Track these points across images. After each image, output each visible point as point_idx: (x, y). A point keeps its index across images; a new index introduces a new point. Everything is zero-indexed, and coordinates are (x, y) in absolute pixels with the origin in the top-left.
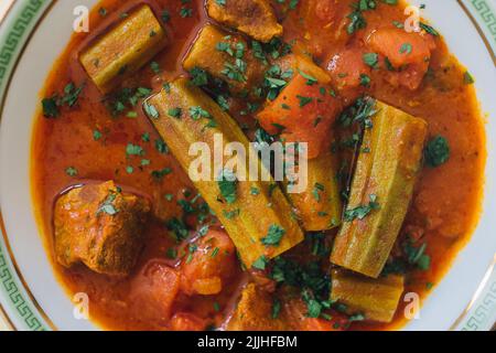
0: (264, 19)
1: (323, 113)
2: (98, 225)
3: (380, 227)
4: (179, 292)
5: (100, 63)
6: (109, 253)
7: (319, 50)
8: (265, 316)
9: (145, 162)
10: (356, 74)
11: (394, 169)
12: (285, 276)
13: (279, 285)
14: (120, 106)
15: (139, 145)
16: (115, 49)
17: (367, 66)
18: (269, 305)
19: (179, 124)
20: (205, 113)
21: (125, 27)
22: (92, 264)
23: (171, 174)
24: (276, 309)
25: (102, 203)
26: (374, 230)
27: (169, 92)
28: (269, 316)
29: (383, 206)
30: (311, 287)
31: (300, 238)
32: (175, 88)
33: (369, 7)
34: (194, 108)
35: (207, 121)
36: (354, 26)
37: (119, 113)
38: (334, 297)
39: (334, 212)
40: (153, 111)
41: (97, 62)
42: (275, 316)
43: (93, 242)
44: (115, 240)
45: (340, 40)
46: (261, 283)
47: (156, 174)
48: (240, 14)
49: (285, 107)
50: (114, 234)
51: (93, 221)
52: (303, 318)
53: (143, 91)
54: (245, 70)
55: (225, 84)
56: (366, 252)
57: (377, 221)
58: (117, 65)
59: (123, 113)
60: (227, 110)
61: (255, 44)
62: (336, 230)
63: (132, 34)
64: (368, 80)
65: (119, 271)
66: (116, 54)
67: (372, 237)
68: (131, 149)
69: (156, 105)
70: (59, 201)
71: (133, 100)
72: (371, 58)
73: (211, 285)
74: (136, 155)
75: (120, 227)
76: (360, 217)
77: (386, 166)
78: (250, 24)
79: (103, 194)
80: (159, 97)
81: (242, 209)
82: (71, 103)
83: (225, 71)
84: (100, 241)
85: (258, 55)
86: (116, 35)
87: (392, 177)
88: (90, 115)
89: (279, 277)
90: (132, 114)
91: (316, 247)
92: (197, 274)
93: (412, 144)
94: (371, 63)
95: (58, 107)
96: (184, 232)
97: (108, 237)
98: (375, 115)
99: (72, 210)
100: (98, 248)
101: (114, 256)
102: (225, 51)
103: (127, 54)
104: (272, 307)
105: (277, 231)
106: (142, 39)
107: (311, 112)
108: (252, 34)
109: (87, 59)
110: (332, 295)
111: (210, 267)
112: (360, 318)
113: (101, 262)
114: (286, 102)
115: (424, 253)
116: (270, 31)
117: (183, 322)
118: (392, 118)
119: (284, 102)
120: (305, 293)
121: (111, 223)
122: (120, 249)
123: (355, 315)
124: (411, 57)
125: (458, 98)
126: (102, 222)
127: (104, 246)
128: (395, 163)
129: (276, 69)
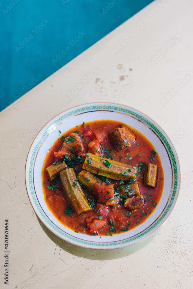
0: (130, 204)
1: (102, 194)
2: (125, 137)
3: (69, 182)
4: (96, 139)
5: (153, 168)
6: (118, 133)
7: (113, 210)
8: (75, 147)
9: (126, 158)
10: (101, 211)
11: (77, 197)
12: (78, 159)
13: (77, 156)
14: (141, 164)
15: (130, 160)
16: (153, 173)
17: (100, 215)
18: (76, 151)
19: (127, 169)
20: (125, 175)
21: (155, 179)
22: (119, 128)
23: (119, 160)
24: (73, 151)
25: (128, 142)
26: (70, 181)
27: (135, 174)
28: (74, 148)
29: (72, 187)
30: (70, 161)
31: (83, 167)
32: (134, 175)
33: (111, 228)
34: (128, 174)
35: (123, 173)
36: (110, 221)
37: (140, 163)
38: (64, 163)
39: (80, 179)
40: (134, 167)
41: (153, 167)
42: (73, 149)
43: (122, 133)
44: (119, 136)
45: (111, 216)
46: (81, 154)
47: (122, 158)
48: (136, 200)
49: (111, 188)
50: (120, 137)
51: (126, 137)
52: (67, 153)
53: (140, 171)
54: (125, 190)
55: (126, 185)
56: (68, 175)
57: (71, 183)
58: (149, 170)
59: (139, 164)
60: (120, 181)
61: (127, 197)
62: (77, 176)
63: (152, 178)
64: (97, 212)
65: (112, 132)
66: (151, 172)
67: (69, 179)
68: (131, 158)
69: (135, 169)
70: (135, 136)
71: (140, 168)
72: (101, 218)
73: (92, 144)
74: (129, 158)
75: (120, 140)
76: (75, 181)
77: (79, 196)
78: (132, 200)
79: (129, 143)
80: (136, 171)
81: (101, 162)
82: (151, 157)
83: (128, 187)
84: (121, 134)
85: (125, 196)
86: (155, 176)
87: (76, 195)
88: (145, 158)
89: (79, 157)
90: (137, 165)
91: (76, 170)
92: (96, 144)
93: (77, 205)
94: (100, 216)
95: (153, 154)
96: (105, 151)
97: (121, 136)
98: (90, 206)
99: (131, 136)
100: (121, 132)
101: (116, 133)
102: (132, 190)
103: (150, 174)
104: (74, 151)
105: (90, 163)
106: (150, 179)
107: (105, 192)
108: (130, 199)
109: (156, 167)
110: (65, 163)
111: (95, 148)
112: (54, 163)
113: (118, 130)
114: (111, 190)
115: (51, 189)
116: (127, 202)
117: (90, 134)
118: (86, 207)
119: (112, 189)
120: (70, 159)
121: (123, 139)
122: (116, 136)
123: (56, 163)
124: (94, 223)
125: (74, 227)
126: (125, 138)
127: (120, 134)
128: (78, 198)
129: (118, 197)
